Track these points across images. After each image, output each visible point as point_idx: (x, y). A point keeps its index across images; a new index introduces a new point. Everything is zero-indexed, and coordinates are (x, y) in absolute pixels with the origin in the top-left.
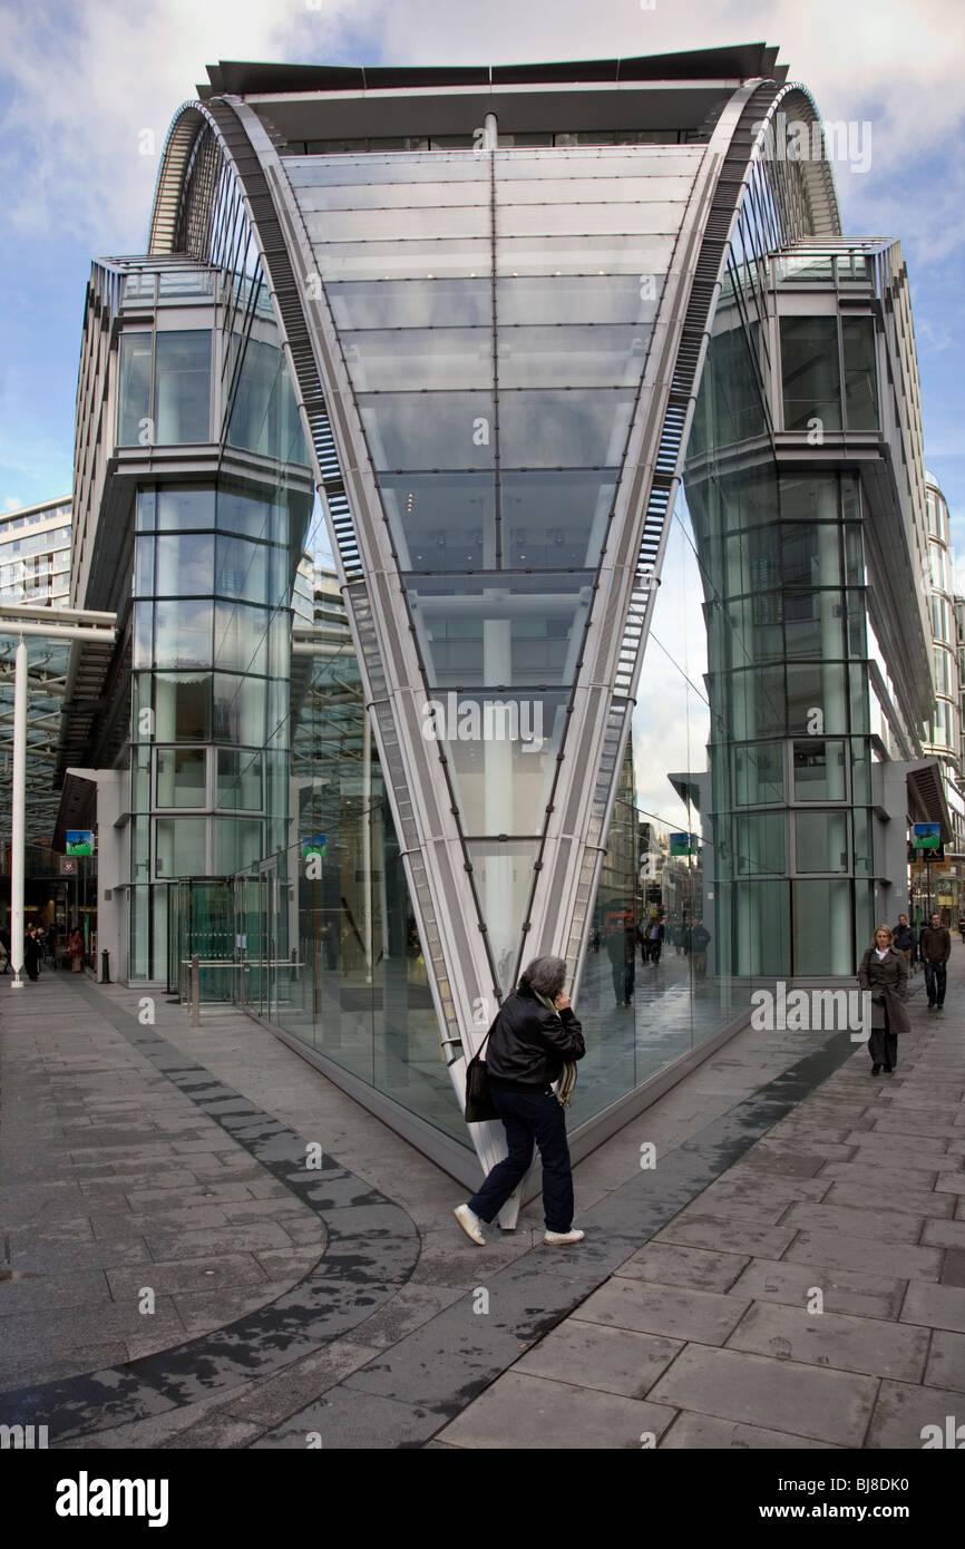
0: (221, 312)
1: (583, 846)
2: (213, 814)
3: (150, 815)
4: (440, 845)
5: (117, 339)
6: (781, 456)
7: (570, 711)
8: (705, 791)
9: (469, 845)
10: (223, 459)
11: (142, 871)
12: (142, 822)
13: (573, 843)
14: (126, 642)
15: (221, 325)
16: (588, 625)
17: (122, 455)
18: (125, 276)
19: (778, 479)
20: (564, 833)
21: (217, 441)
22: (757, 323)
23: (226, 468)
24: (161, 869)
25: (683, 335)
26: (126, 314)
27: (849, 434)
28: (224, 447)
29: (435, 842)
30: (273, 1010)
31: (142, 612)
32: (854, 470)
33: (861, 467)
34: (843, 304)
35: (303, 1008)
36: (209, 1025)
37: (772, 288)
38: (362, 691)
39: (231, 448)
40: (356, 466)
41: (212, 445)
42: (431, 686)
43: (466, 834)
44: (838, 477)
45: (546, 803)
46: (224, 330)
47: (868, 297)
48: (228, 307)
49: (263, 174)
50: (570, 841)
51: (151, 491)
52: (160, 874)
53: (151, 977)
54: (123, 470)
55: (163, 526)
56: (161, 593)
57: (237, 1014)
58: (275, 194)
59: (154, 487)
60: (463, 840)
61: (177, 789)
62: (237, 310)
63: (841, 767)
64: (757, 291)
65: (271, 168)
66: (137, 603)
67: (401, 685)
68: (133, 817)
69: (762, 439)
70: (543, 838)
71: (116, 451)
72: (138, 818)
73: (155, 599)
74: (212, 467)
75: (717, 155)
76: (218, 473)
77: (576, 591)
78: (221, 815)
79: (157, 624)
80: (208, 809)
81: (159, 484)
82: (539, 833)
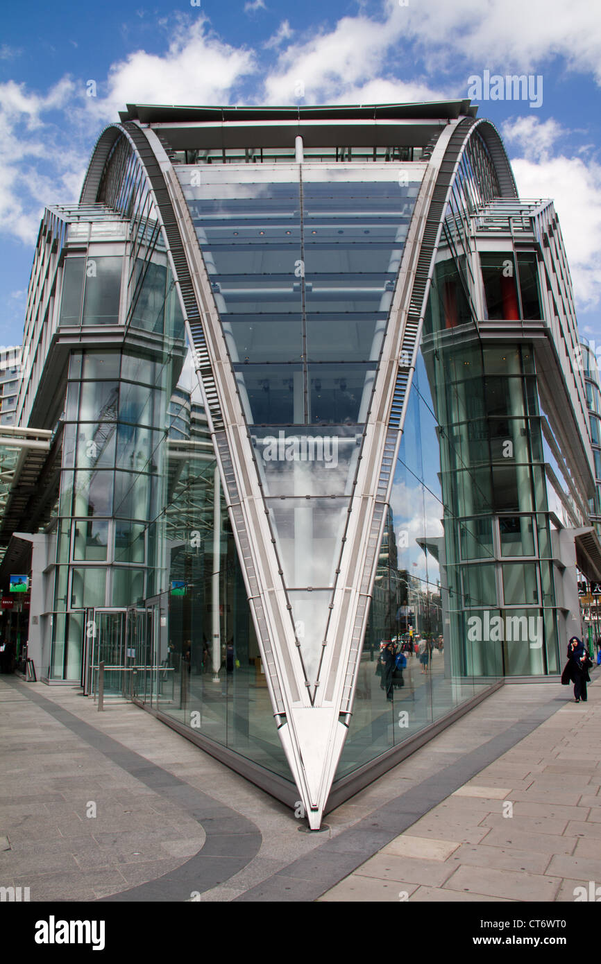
0: (129, 246)
1: (358, 594)
2: (112, 566)
3: (69, 566)
4: (272, 593)
5: (63, 261)
6: (483, 336)
7: (350, 511)
8: (441, 548)
9: (289, 593)
10: (128, 335)
11: (61, 603)
12: (63, 571)
13: (352, 592)
14: (58, 449)
15: (129, 253)
16: (360, 458)
17: (62, 332)
18: (70, 223)
19: (482, 349)
20: (347, 586)
21: (123, 323)
22: (464, 256)
23: (128, 341)
24: (74, 603)
25: (415, 279)
26: (70, 247)
27: (525, 323)
28: (129, 327)
29: (269, 592)
30: (154, 700)
31: (70, 430)
32: (529, 344)
33: (534, 342)
34: (516, 245)
35: (173, 699)
36: (111, 710)
37: (473, 235)
38: (213, 482)
39: (132, 328)
40: (220, 359)
41: (120, 326)
42: (266, 496)
43: (287, 587)
44: (520, 349)
45: (335, 568)
46: (131, 256)
47: (532, 241)
48: (134, 243)
49: (162, 176)
50: (350, 591)
51: (79, 354)
52: (74, 606)
53: (65, 677)
54: (62, 341)
55: (86, 376)
56: (82, 419)
57: (127, 703)
58: (170, 189)
59: (81, 351)
60: (286, 590)
61: (88, 548)
62: (141, 245)
63: (530, 534)
64: (463, 237)
65: (168, 172)
66: (67, 425)
67: (248, 495)
68: (57, 567)
69: (470, 325)
70: (334, 589)
71: (58, 329)
72: (61, 567)
73: (79, 422)
74: (120, 340)
75: (434, 169)
76: (124, 343)
77: (353, 436)
78: (116, 566)
79: (80, 439)
80: (108, 562)
81: (84, 350)
82: (331, 585)
